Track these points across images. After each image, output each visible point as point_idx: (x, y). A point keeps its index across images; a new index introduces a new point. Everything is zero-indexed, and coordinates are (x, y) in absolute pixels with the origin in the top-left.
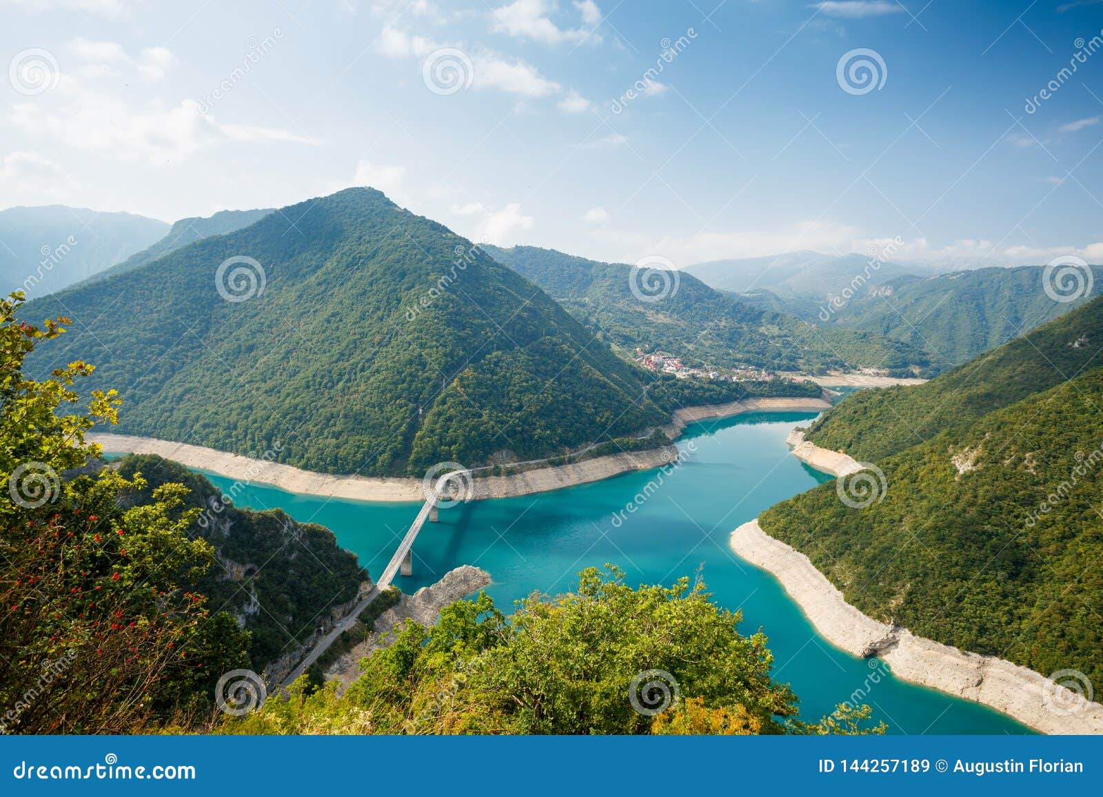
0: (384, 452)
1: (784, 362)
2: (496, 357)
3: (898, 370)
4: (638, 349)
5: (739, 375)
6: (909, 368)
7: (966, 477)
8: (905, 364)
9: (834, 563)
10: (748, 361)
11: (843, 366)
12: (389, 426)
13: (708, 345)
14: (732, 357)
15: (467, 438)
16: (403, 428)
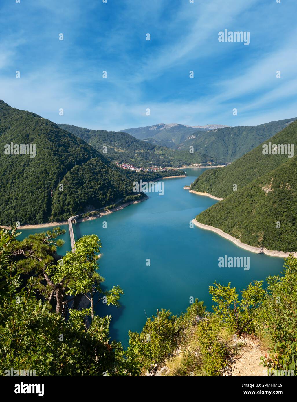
0: (39, 212)
1: (167, 164)
3: (205, 164)
4: (116, 162)
5: (156, 169)
6: (207, 163)
7: (270, 193)
8: (206, 161)
9: (232, 230)
10: (155, 164)
11: (186, 164)
12: (39, 201)
13: (139, 159)
14: (148, 163)
15: (75, 202)
16: (45, 201)
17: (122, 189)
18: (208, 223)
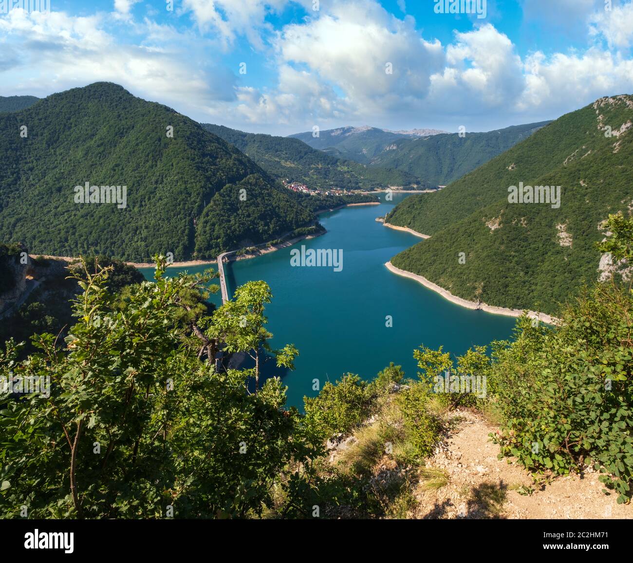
0: (178, 246)
1: (353, 185)
2: (230, 187)
3: (408, 187)
4: (283, 181)
5: (338, 193)
6: (411, 185)
7: (496, 231)
8: (410, 183)
9: (439, 278)
10: (337, 186)
11: (381, 186)
12: (178, 231)
13: (315, 178)
14: (328, 184)
15: (226, 235)
16: (187, 232)
17: (290, 219)
18: (407, 268)
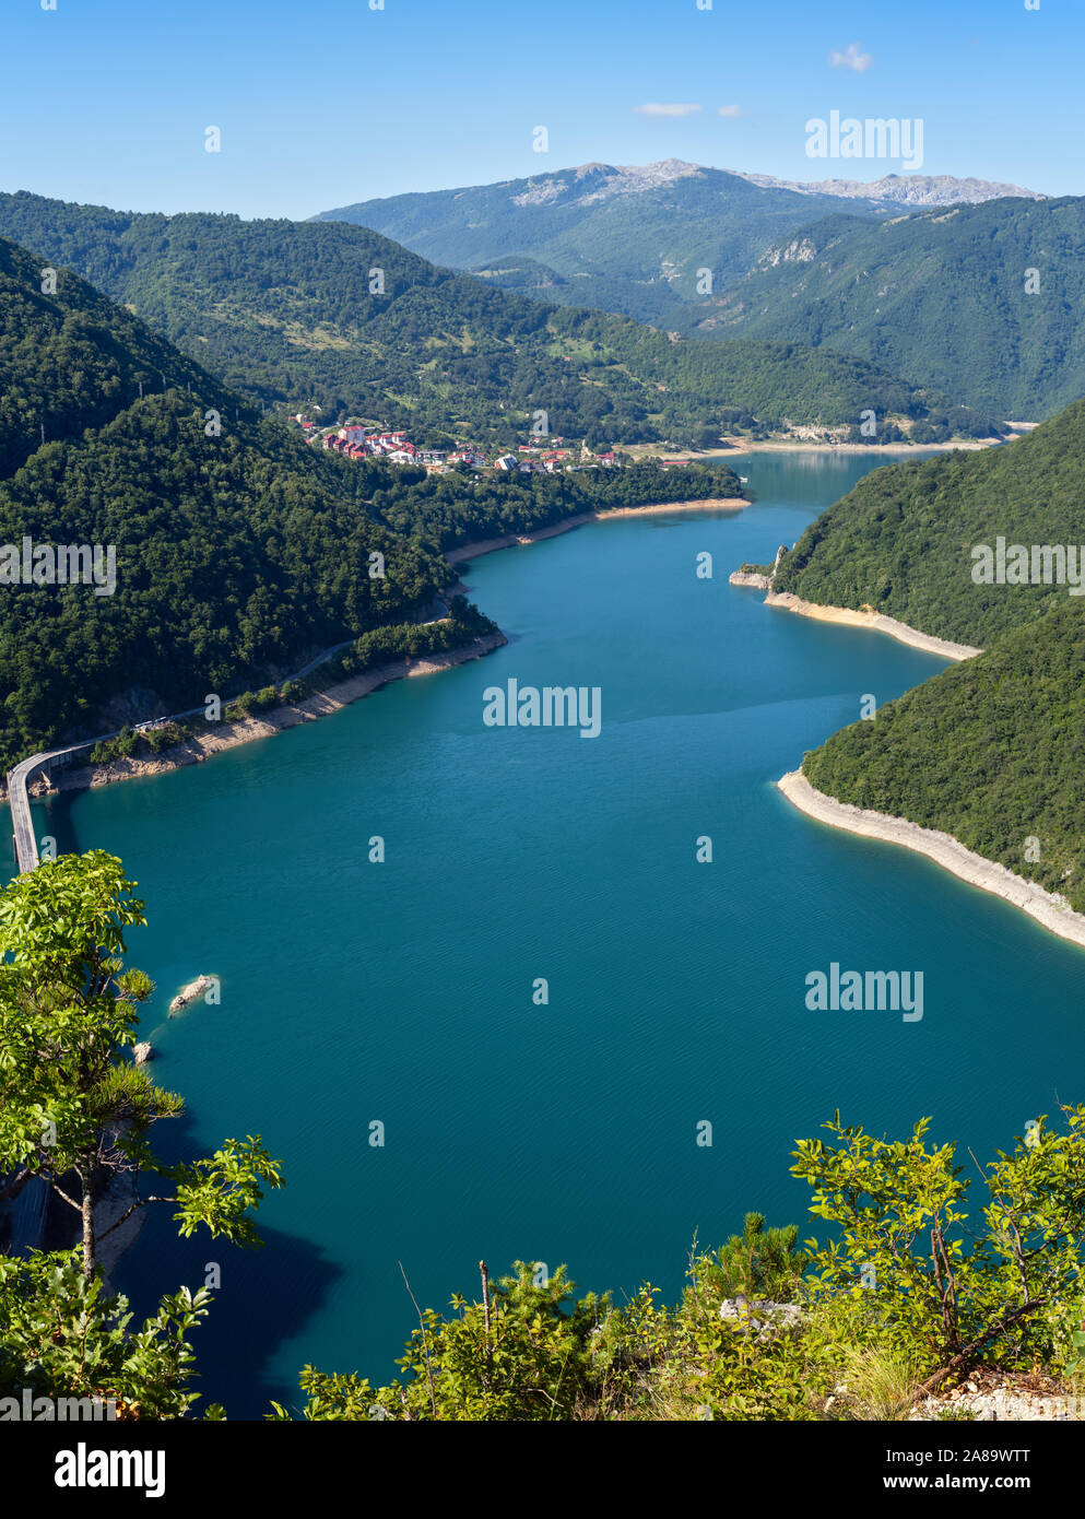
1: (624, 422)
4: (299, 417)
5: (554, 458)
11: (751, 424)
13: (445, 396)
14: (506, 419)
17: (335, 588)
18: (880, 795)
